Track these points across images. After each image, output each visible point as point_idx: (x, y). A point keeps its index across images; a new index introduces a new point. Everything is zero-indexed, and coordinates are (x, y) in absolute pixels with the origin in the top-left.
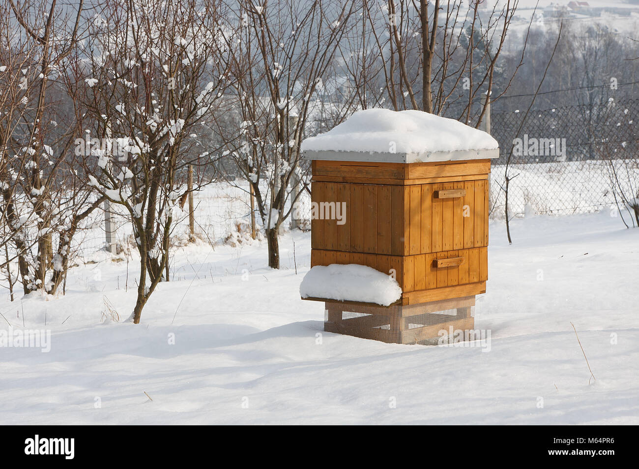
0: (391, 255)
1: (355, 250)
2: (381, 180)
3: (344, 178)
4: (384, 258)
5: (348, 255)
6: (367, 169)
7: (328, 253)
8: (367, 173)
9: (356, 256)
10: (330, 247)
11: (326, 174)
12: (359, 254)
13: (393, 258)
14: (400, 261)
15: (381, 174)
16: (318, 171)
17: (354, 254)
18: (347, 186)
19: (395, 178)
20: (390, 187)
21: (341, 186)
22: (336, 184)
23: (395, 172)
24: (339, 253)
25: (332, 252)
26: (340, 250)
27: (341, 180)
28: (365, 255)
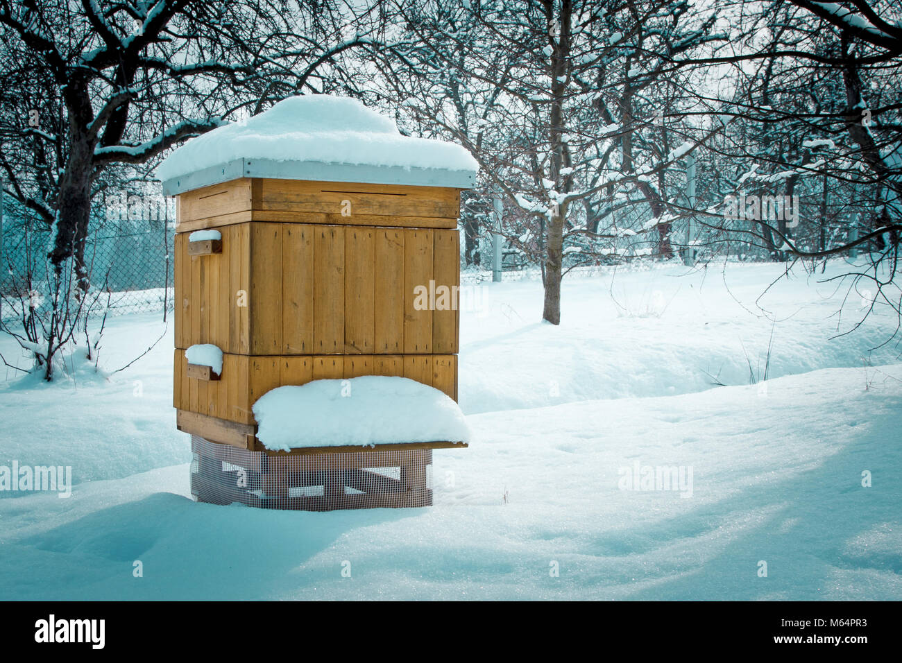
0: (433, 354)
1: (355, 351)
2: (411, 219)
3: (328, 215)
4: (420, 359)
5: (339, 360)
6: (380, 198)
7: (293, 361)
8: (381, 206)
9: (359, 362)
10: (297, 349)
11: (286, 208)
12: (365, 358)
13: (439, 358)
14: (452, 363)
15: (411, 209)
16: (268, 202)
17: (354, 358)
18: (339, 230)
19: (441, 215)
20: (431, 232)
21: (325, 229)
22: (312, 227)
23: (440, 205)
24: (318, 360)
25: (304, 359)
26: (323, 352)
27: (322, 218)
28: (379, 358)
